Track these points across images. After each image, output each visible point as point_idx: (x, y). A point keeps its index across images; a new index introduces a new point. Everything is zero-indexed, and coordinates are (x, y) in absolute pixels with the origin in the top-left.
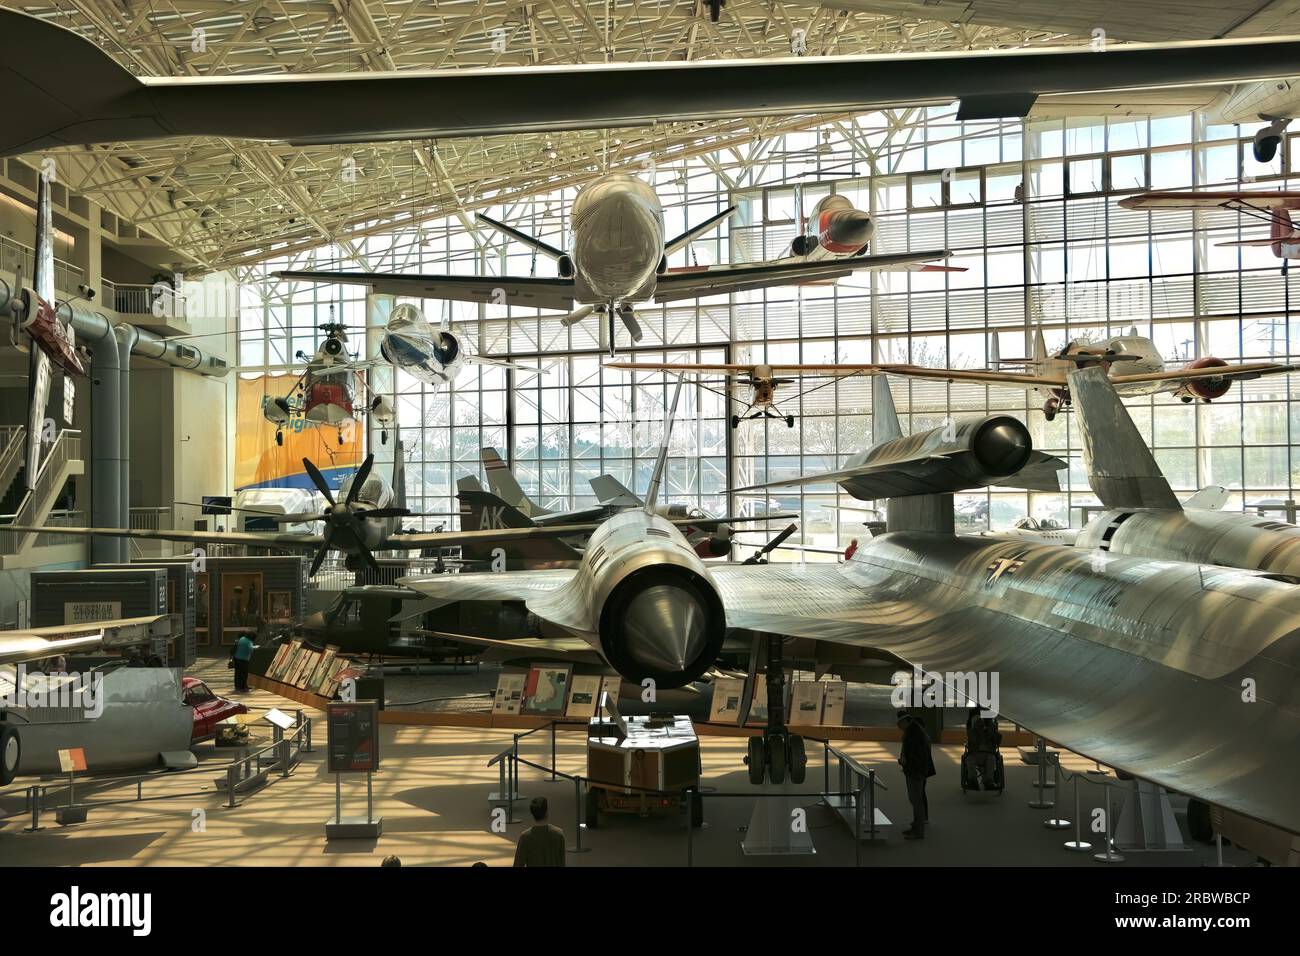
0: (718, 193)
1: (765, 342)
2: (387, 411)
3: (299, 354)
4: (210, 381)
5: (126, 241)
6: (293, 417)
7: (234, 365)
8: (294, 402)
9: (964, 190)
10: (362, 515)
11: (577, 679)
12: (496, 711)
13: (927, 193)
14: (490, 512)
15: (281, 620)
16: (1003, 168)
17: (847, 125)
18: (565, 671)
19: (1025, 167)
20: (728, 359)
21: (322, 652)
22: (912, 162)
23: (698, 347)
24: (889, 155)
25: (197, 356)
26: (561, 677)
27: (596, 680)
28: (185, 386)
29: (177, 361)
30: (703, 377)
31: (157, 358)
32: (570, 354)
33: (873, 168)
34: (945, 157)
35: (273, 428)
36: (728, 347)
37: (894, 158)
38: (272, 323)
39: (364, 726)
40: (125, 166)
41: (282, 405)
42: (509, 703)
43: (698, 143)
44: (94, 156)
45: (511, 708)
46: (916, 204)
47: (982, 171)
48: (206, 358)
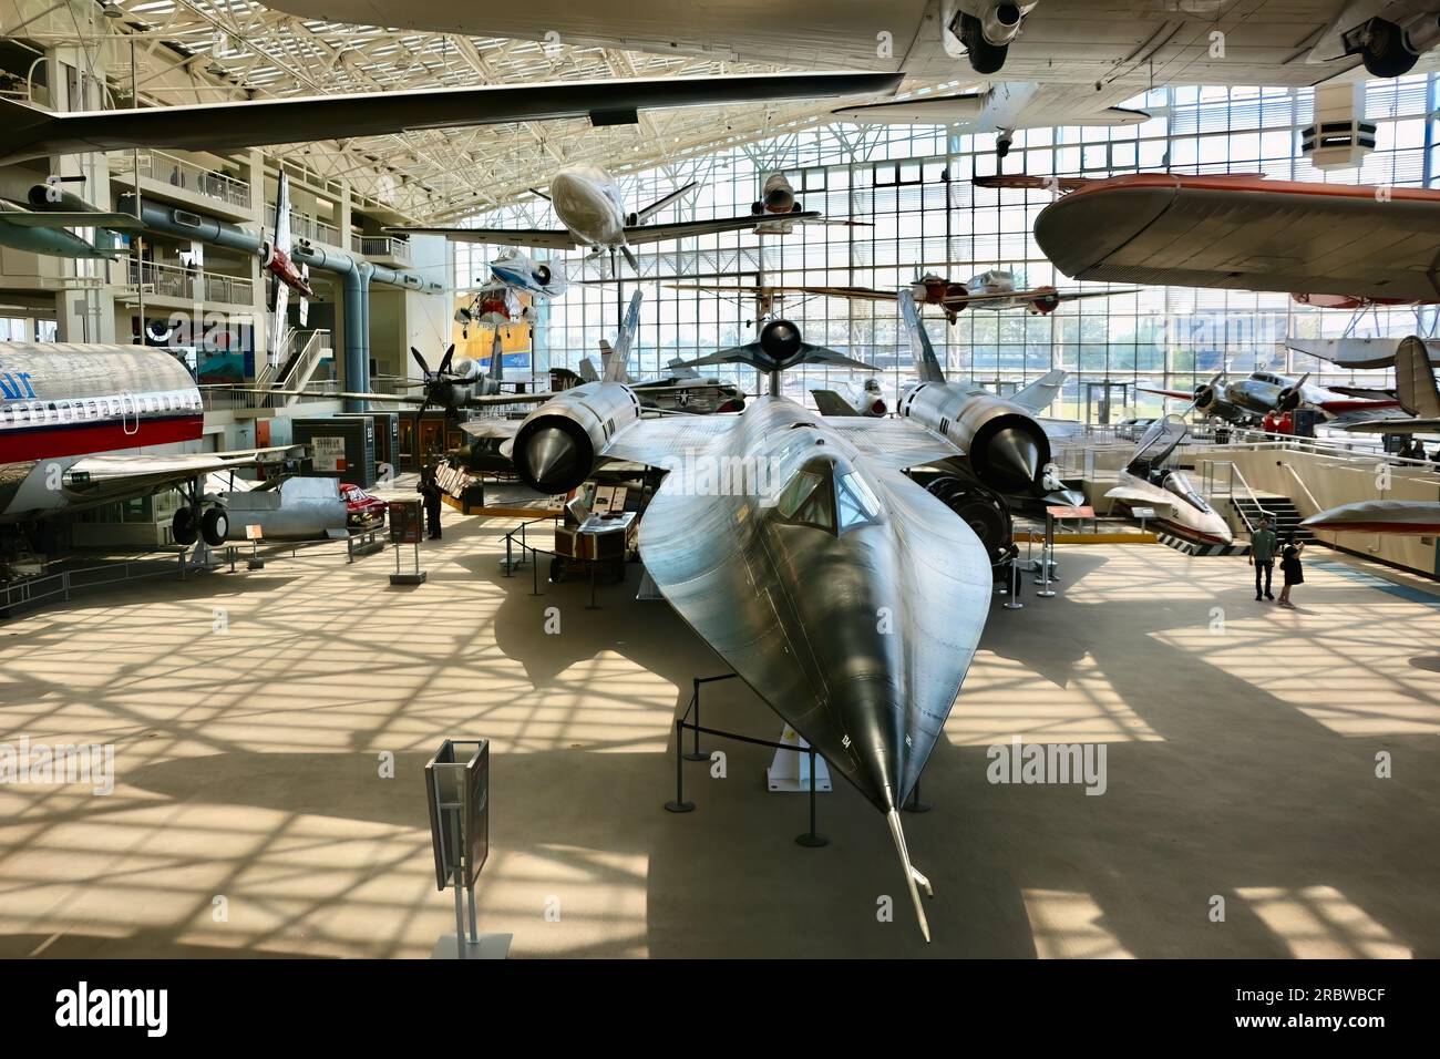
0: (755, 173)
1: (782, 271)
2: (532, 316)
3: (478, 280)
4: (434, 298)
5: (369, 210)
6: (473, 320)
7: (451, 286)
8: (475, 309)
9: (909, 173)
10: (450, 383)
11: (600, 489)
12: (549, 508)
13: (886, 175)
14: (568, 381)
15: (455, 450)
16: (935, 159)
17: (834, 126)
18: (593, 484)
19: (948, 158)
20: (758, 282)
21: (457, 470)
22: (878, 154)
23: (739, 275)
24: (864, 148)
25: (419, 281)
26: (590, 487)
27: (611, 489)
28: (413, 300)
29: (406, 285)
30: (742, 295)
31: (391, 283)
32: (658, 279)
33: (852, 158)
34: (899, 151)
35: (461, 327)
36: (758, 275)
37: (867, 151)
38: (474, 259)
39: (411, 515)
40: (370, 161)
41: (466, 313)
42: (559, 503)
43: (730, 140)
44: (345, 155)
45: (559, 507)
46: (878, 182)
47: (921, 161)
48: (427, 283)
